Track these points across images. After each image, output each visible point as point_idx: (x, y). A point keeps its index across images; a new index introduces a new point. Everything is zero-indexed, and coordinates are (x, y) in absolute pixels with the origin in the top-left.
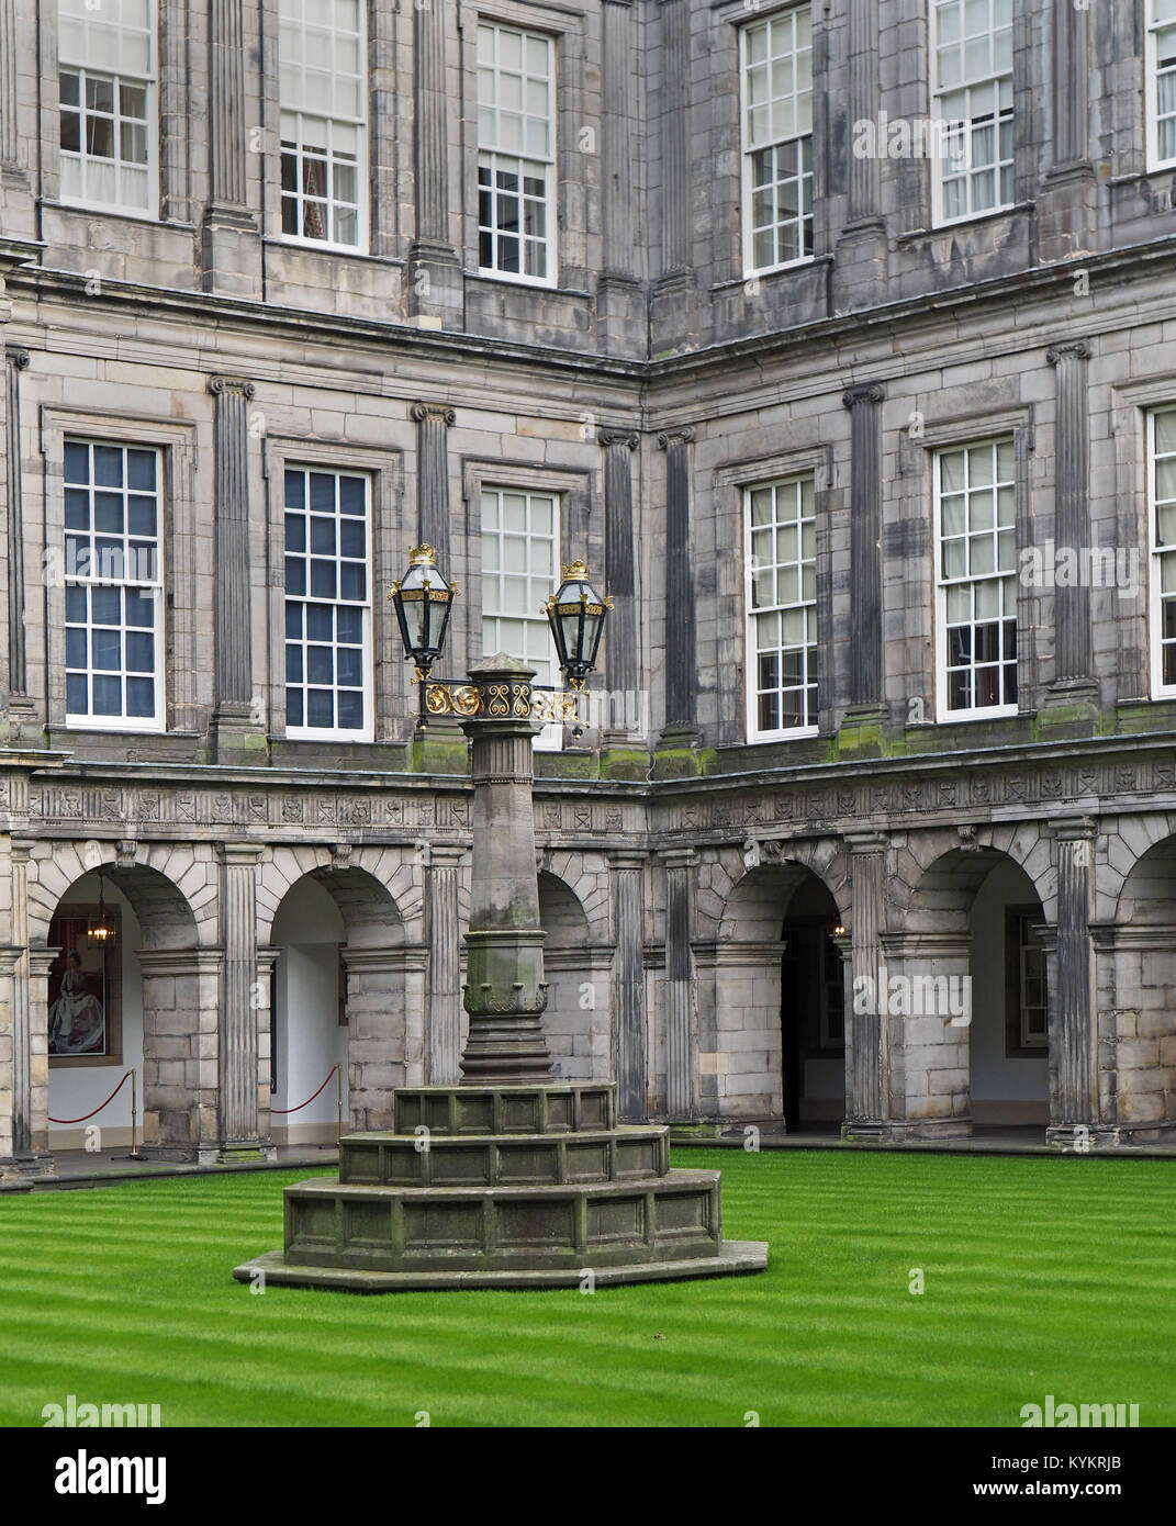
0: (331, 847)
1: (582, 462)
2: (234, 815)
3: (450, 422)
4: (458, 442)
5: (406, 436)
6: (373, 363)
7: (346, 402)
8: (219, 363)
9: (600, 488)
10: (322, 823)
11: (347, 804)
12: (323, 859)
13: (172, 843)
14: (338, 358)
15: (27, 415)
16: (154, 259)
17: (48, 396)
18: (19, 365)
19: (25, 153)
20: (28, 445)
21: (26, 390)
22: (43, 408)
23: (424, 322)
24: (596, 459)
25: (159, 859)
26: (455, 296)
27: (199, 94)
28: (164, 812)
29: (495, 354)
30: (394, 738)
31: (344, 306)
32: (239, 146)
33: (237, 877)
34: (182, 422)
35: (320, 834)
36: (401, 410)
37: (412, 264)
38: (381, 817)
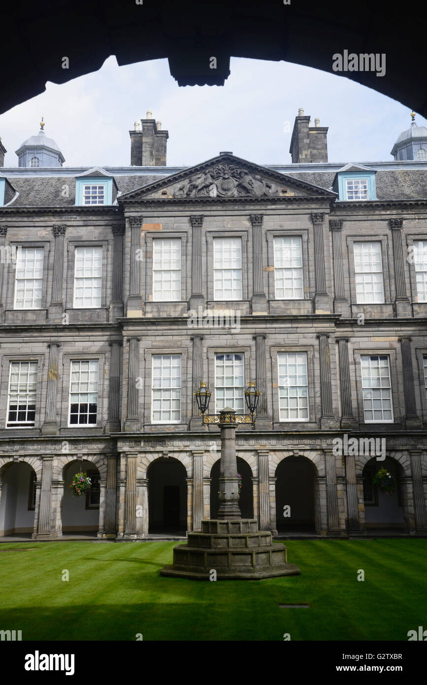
2: (413, 443)
8: (401, 334)
15: (350, 352)
16: (382, 312)
17: (356, 347)
18: (347, 341)
19: (347, 295)
20: (351, 359)
21: (350, 345)
22: (354, 350)
25: (393, 455)
27: (392, 273)
28: (392, 442)
32: (404, 283)
33: (416, 459)
34: (391, 348)
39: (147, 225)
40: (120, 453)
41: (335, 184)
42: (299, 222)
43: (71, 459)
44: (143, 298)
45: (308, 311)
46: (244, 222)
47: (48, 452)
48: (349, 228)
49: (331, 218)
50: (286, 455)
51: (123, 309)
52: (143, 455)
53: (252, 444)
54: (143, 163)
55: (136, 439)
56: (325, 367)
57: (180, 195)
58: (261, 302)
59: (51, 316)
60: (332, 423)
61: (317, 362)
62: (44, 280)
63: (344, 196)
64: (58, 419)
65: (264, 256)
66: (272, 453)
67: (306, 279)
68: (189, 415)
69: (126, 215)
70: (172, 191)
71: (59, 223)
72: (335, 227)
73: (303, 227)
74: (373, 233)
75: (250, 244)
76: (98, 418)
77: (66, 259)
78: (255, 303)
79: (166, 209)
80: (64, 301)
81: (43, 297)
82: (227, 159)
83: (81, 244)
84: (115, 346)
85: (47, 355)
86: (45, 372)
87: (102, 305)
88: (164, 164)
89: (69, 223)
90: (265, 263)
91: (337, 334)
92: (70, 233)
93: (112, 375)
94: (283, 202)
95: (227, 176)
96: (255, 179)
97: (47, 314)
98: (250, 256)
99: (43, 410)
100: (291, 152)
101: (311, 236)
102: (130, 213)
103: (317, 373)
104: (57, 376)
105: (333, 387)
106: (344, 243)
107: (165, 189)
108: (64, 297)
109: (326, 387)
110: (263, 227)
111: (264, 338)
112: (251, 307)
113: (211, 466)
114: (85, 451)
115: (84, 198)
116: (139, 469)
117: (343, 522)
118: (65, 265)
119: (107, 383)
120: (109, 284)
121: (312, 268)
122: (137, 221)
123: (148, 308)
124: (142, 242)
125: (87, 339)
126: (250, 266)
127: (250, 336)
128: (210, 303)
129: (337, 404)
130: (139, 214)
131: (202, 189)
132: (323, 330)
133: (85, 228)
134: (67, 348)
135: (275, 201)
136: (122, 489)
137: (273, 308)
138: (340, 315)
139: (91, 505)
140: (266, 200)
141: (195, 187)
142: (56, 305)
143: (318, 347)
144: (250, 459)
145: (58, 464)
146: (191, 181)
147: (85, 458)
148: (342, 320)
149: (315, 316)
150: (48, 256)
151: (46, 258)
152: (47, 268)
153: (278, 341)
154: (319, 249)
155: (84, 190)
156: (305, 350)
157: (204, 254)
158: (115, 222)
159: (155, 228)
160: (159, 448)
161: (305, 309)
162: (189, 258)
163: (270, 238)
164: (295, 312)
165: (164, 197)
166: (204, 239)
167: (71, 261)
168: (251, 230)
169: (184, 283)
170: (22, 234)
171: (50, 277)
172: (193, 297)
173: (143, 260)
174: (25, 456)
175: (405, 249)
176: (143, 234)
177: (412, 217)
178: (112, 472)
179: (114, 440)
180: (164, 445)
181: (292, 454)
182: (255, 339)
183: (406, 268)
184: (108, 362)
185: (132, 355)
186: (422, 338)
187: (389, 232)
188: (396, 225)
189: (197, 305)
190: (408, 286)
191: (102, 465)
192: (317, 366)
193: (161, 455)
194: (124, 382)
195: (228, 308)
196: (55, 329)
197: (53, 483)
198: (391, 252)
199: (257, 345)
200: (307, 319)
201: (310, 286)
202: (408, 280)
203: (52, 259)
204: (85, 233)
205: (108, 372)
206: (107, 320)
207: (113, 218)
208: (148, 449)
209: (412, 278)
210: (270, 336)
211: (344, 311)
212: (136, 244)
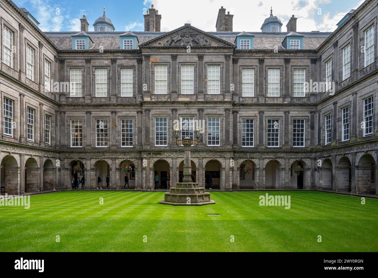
0: (273, 158)
1: (308, 115)
2: (261, 155)
3: (289, 113)
4: (290, 115)
5: (283, 115)
6: (279, 108)
7: (276, 112)
8: (260, 110)
9: (310, 118)
10: (272, 156)
11: (274, 154)
12: (272, 159)
13: (254, 158)
14: (275, 108)
15: (238, 117)
16: (252, 101)
17: (240, 115)
18: (237, 113)
19: (238, 92)
20: (238, 120)
21: (238, 115)
22: (240, 116)
23: (285, 103)
24: (309, 115)
25: (252, 160)
26: (289, 100)
27: (258, 83)
28: (252, 155)
29: (295, 105)
30: (281, 147)
31: (275, 102)
32: (263, 88)
33: (261, 161)
34: (255, 116)
35: (271, 157)
36: (283, 112)
37: (284, 97)
38: (279, 155)
39: (152, 59)
40: (142, 158)
41: (236, 41)
42: (219, 59)
43: (123, 160)
44: (151, 92)
45: (221, 99)
46: (195, 58)
47: (114, 157)
48: (241, 62)
49: (234, 57)
50: (210, 159)
51: (142, 97)
52: (152, 159)
53: (196, 155)
54: (150, 30)
55: (149, 152)
56: (228, 124)
57: (167, 45)
58: (202, 95)
59: (112, 100)
60: (229, 147)
61: (224, 121)
62: (108, 84)
63: (239, 47)
64: (117, 144)
65: (204, 74)
66: (204, 159)
67: (222, 85)
68: (171, 143)
69: (143, 54)
70: (163, 43)
71: (113, 57)
72: (235, 61)
73: (221, 61)
74: (251, 65)
75: (197, 68)
76: (134, 143)
77: (117, 75)
78: (199, 95)
79: (161, 51)
80: (117, 93)
81: (108, 91)
82: (188, 27)
83: (123, 67)
84: (140, 114)
85: (111, 117)
86: (111, 124)
87: (133, 96)
88: (159, 31)
89: (117, 58)
90: (204, 78)
91: (234, 110)
92: (119, 62)
93: (139, 126)
94: (213, 49)
95: (187, 36)
96: (201, 38)
97: (110, 99)
98: (197, 74)
99: (111, 140)
100: (216, 27)
101: (224, 65)
102: (145, 52)
103: (224, 126)
104: (116, 126)
105: (230, 132)
106: (238, 69)
107: (160, 42)
108: (117, 91)
109: (227, 132)
110: (203, 60)
111: (203, 111)
112: (197, 97)
113: (179, 164)
114: (128, 157)
115: (124, 46)
116: (150, 164)
117: (231, 185)
118: (117, 77)
119: (137, 129)
120: (136, 86)
121: (224, 80)
122: (148, 57)
123: (153, 97)
124: (150, 66)
125: (127, 110)
126: (198, 78)
127: (196, 110)
128: (180, 95)
129: (231, 139)
130: (148, 54)
131: (176, 42)
132: (228, 107)
133: (125, 60)
134: (119, 114)
135: (209, 48)
136: (144, 172)
137: (206, 97)
138: (235, 101)
139: (132, 178)
140: (205, 47)
141: (173, 41)
142: (113, 95)
143: (225, 115)
144: (196, 161)
145: (118, 162)
146: (171, 38)
147: (129, 159)
148: (236, 104)
149: (224, 101)
150: (109, 73)
151: (109, 74)
152: (109, 78)
153: (208, 112)
154: (227, 71)
155: (124, 42)
156: (219, 116)
157: (177, 73)
158: (138, 57)
159: (155, 60)
160: (158, 156)
161: (220, 99)
162: (171, 74)
163: (206, 66)
164: (216, 100)
165: (159, 45)
166: (177, 66)
167: (119, 75)
168: (198, 62)
169: (169, 86)
170: (97, 63)
171: (111, 82)
172: (172, 92)
173: (151, 75)
174: (104, 158)
175: (264, 72)
176: (150, 63)
177: (269, 57)
178: (140, 165)
179: (140, 152)
180: (160, 154)
181: (212, 159)
182: (199, 111)
183: (264, 81)
184: (137, 120)
185: (147, 117)
186: (268, 112)
187: (258, 65)
188: (261, 61)
189: (174, 96)
190: (264, 89)
191: (136, 162)
192: (224, 123)
193: (159, 159)
194: (143, 129)
195: (187, 97)
196: (114, 105)
197: (116, 169)
198: (258, 74)
199: (199, 113)
200: (221, 102)
201: (223, 88)
202: (264, 87)
203: (111, 74)
204: (124, 62)
205: (137, 124)
206: (136, 102)
207: (137, 55)
208: (154, 156)
209: (266, 86)
210: (205, 110)
211: (236, 99)
212: (147, 67)
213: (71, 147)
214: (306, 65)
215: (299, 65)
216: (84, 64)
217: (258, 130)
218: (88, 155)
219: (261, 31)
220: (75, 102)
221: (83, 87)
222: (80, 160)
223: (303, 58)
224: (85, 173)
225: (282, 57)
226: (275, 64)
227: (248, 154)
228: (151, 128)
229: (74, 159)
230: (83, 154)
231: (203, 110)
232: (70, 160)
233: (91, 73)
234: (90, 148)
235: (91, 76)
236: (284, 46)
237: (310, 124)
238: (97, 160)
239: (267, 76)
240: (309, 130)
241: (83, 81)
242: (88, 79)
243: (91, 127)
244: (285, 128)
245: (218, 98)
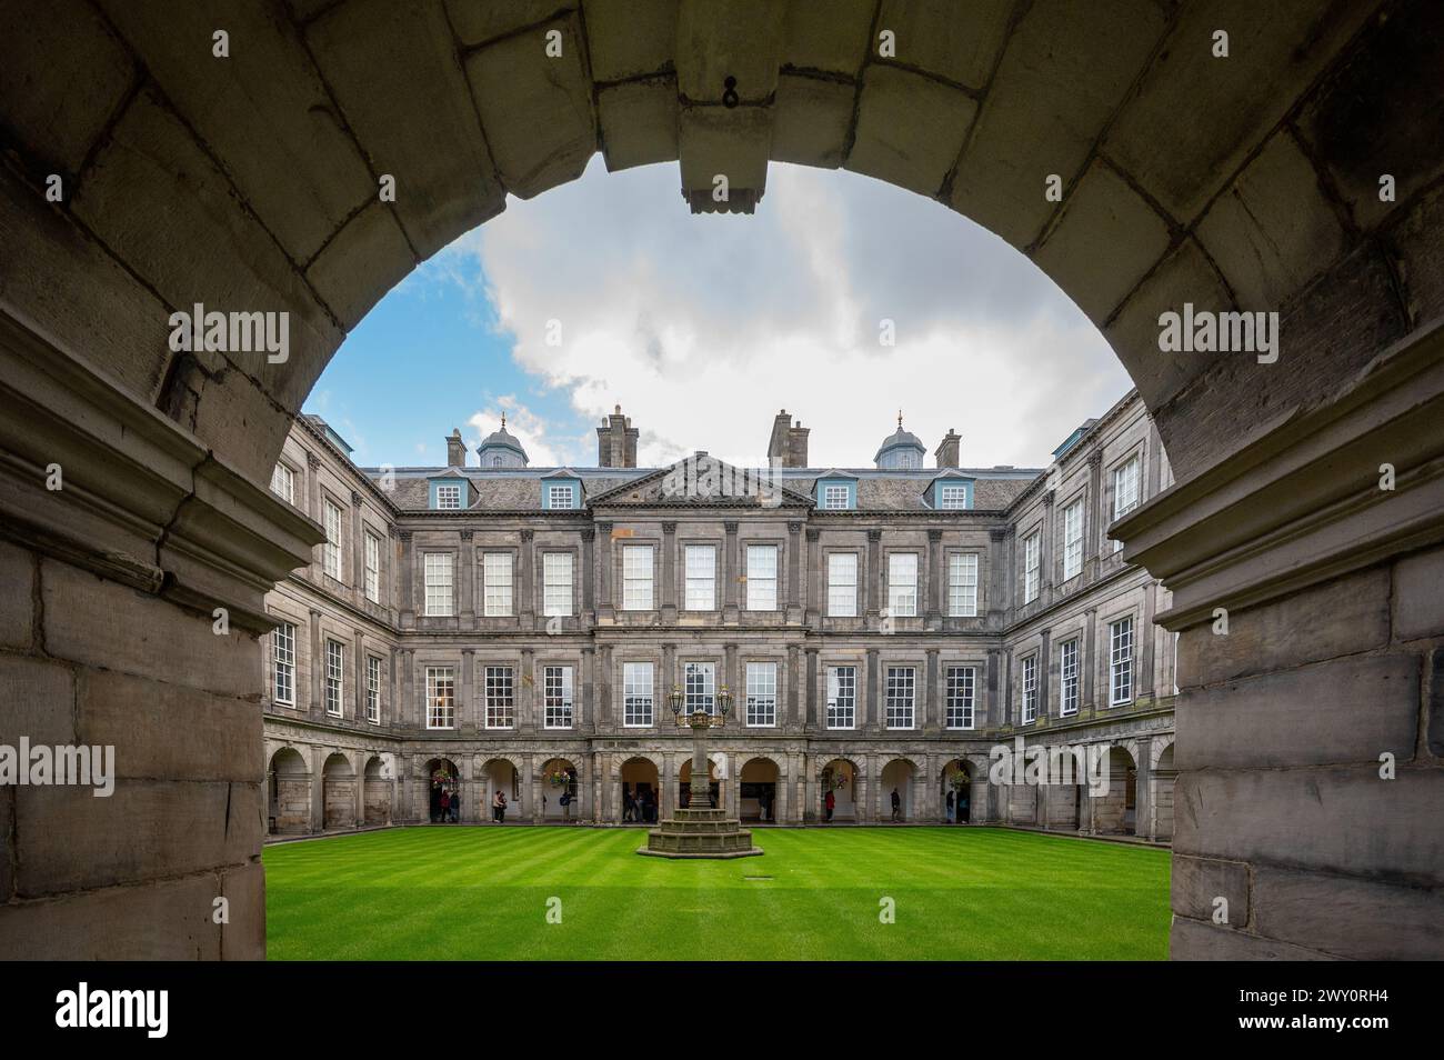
0: (898, 754)
1: (982, 658)
2: (871, 747)
3: (938, 653)
4: (940, 658)
5: (925, 657)
6: (915, 641)
7: (907, 651)
8: (869, 646)
9: (987, 664)
10: (896, 749)
11: (903, 744)
12: (897, 757)
13: (855, 754)
14: (904, 641)
15: (819, 663)
16: (852, 625)
17: (824, 658)
18: (817, 652)
19: (819, 606)
20: (819, 670)
21: (818, 657)
22: (822, 661)
23: (929, 630)
24: (986, 657)
25: (851, 758)
26: (940, 623)
27: (867, 586)
28: (851, 747)
29: (951, 635)
30: (919, 728)
31: (906, 629)
32: (877, 597)
33: (872, 761)
34: (859, 660)
35: (896, 751)
36: (923, 651)
37: (927, 617)
38: (914, 747)
39: (618, 531)
40: (595, 752)
41: (813, 490)
42: (775, 531)
43: (549, 758)
44: (615, 607)
45: (780, 622)
46: (719, 530)
47: (527, 750)
48: (826, 538)
49: (809, 527)
50: (752, 756)
51: (594, 618)
52: (616, 755)
53: (721, 746)
54: (612, 464)
55: (609, 741)
56: (794, 677)
57: (651, 498)
58: (734, 612)
59: (522, 623)
60: (796, 728)
61: (786, 672)
62: (515, 587)
63: (823, 504)
64: (535, 721)
65: (738, 565)
66: (740, 754)
67: (780, 588)
68: (661, 719)
69: (596, 519)
70: (644, 494)
71: (525, 527)
72: (812, 536)
73: (779, 536)
74: (849, 544)
75: (724, 552)
76: (574, 721)
77: (534, 566)
78: (727, 613)
79: (637, 512)
80: (535, 608)
81: (513, 604)
83: (549, 549)
84: (588, 654)
85: (521, 661)
86: (520, 677)
87: (574, 613)
88: (635, 466)
89: (536, 528)
90: (738, 573)
91: (808, 646)
92: (539, 538)
94: (760, 508)
97: (518, 620)
98: (724, 565)
99: (520, 713)
100: (769, 456)
101: (787, 546)
102: (601, 515)
103: (786, 682)
104: (531, 681)
105: (800, 696)
106: (820, 555)
107: (636, 492)
108: (534, 604)
109: (793, 696)
110: (738, 534)
112: (722, 617)
113: (681, 766)
114: (562, 751)
115: (551, 501)
116: (613, 766)
117: (801, 814)
118: (535, 571)
119: (581, 688)
120: (581, 592)
121: (786, 579)
122: (607, 527)
123: (620, 617)
124: (613, 548)
125: (559, 646)
126: (724, 575)
127: (721, 646)
128: (682, 613)
129: (802, 711)
130: (609, 519)
132: (794, 640)
133: (553, 533)
134: (539, 655)
135: (751, 506)
136: (599, 785)
137: (745, 618)
138: (811, 627)
140: (741, 504)
142: (526, 613)
143: (787, 658)
144: (719, 760)
145: (537, 762)
147: (562, 756)
148: (813, 632)
149: (786, 627)
151: (515, 564)
152: (516, 575)
153: (749, 650)
154: (794, 559)
155: (551, 492)
156: (775, 659)
157: (676, 562)
158: (583, 527)
159: (625, 534)
160: (631, 749)
161: (778, 620)
162: (661, 566)
163: (745, 546)
164: (766, 623)
165: (634, 500)
166: (676, 546)
167: (540, 567)
168: (725, 538)
169: (656, 591)
170: (488, 539)
171: (520, 585)
172: (664, 606)
173: (614, 567)
174: (506, 754)
175: (881, 561)
176: (613, 540)
177: (891, 527)
178: (588, 769)
179: (589, 741)
180: (636, 745)
181: (757, 756)
182: (726, 648)
183: (880, 581)
184: (581, 669)
185: (604, 662)
186: (889, 651)
187: (867, 544)
188: (874, 536)
189: (669, 615)
190: (880, 599)
191: (579, 763)
192: (786, 676)
193: (634, 755)
194: (597, 688)
195: (700, 618)
196: (527, 635)
197: (534, 777)
198: (867, 565)
199: (727, 654)
200: (778, 629)
201: (783, 597)
202: (880, 594)
203: (520, 566)
204: (553, 538)
205: (581, 678)
206: (579, 627)
207: (582, 522)
208: (621, 749)
209: (885, 591)
210: (742, 647)
211: (814, 622)
212: (606, 550)
213: (428, 728)
214: (979, 544)
215: (962, 544)
216: (458, 542)
217: (865, 691)
218: (467, 745)
219: (874, 466)
220: (438, 627)
221: (456, 594)
222: (449, 757)
223: (973, 528)
224: (461, 786)
225: (922, 527)
226: (906, 543)
227: (842, 745)
228: (614, 687)
229: (435, 756)
230: (456, 745)
231: (735, 647)
232: (426, 758)
233: (474, 562)
234: (469, 730)
235: (475, 570)
236: (928, 502)
237: (986, 677)
238: (489, 757)
239: (888, 570)
240: (986, 691)
241: (455, 579)
242: (468, 577)
243: (475, 683)
244: (929, 687)
245: (771, 621)
